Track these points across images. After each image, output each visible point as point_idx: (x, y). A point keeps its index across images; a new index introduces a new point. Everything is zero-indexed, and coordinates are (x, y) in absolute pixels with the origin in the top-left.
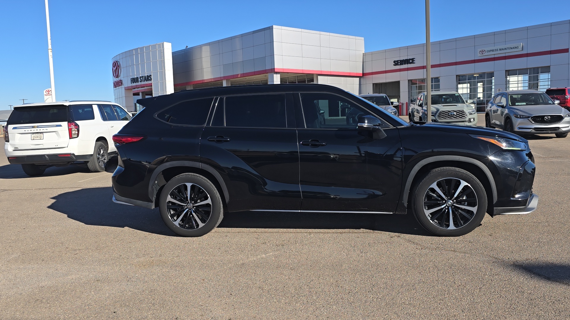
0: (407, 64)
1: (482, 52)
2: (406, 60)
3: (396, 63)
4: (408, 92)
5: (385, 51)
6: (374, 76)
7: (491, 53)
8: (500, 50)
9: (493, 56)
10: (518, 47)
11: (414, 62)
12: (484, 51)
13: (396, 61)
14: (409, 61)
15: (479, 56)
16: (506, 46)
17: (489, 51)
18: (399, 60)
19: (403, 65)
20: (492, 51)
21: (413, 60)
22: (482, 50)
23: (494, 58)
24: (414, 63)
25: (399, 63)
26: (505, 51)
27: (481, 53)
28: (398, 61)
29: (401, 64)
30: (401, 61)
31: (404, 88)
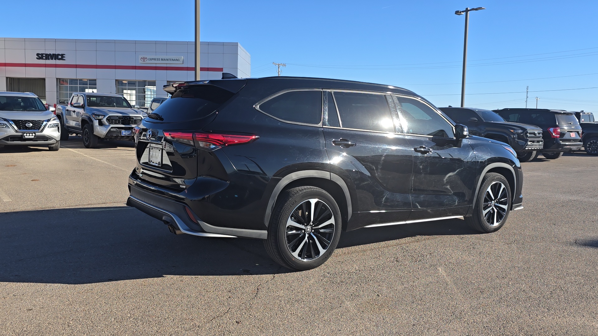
0: (55, 59)
1: (144, 59)
2: (53, 54)
3: (40, 56)
4: (57, 92)
5: (25, 40)
6: (7, 68)
7: (153, 61)
8: (162, 60)
9: (154, 65)
10: (179, 60)
11: (64, 58)
12: (145, 58)
13: (40, 54)
14: (58, 57)
15: (140, 63)
16: (168, 57)
17: (151, 59)
18: (44, 54)
19: (49, 59)
20: (155, 59)
21: (62, 55)
22: (144, 57)
23: (156, 67)
24: (64, 60)
25: (44, 56)
26: (166, 62)
27: (142, 60)
28: (42, 54)
29: (46, 59)
30: (46, 55)
31: (51, 88)
